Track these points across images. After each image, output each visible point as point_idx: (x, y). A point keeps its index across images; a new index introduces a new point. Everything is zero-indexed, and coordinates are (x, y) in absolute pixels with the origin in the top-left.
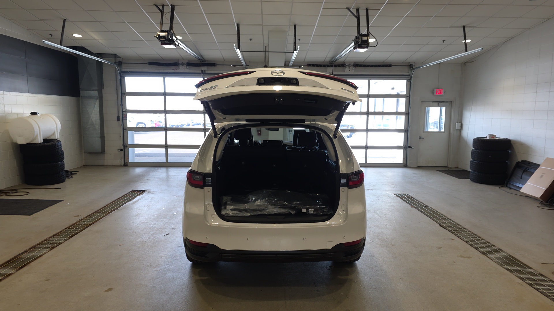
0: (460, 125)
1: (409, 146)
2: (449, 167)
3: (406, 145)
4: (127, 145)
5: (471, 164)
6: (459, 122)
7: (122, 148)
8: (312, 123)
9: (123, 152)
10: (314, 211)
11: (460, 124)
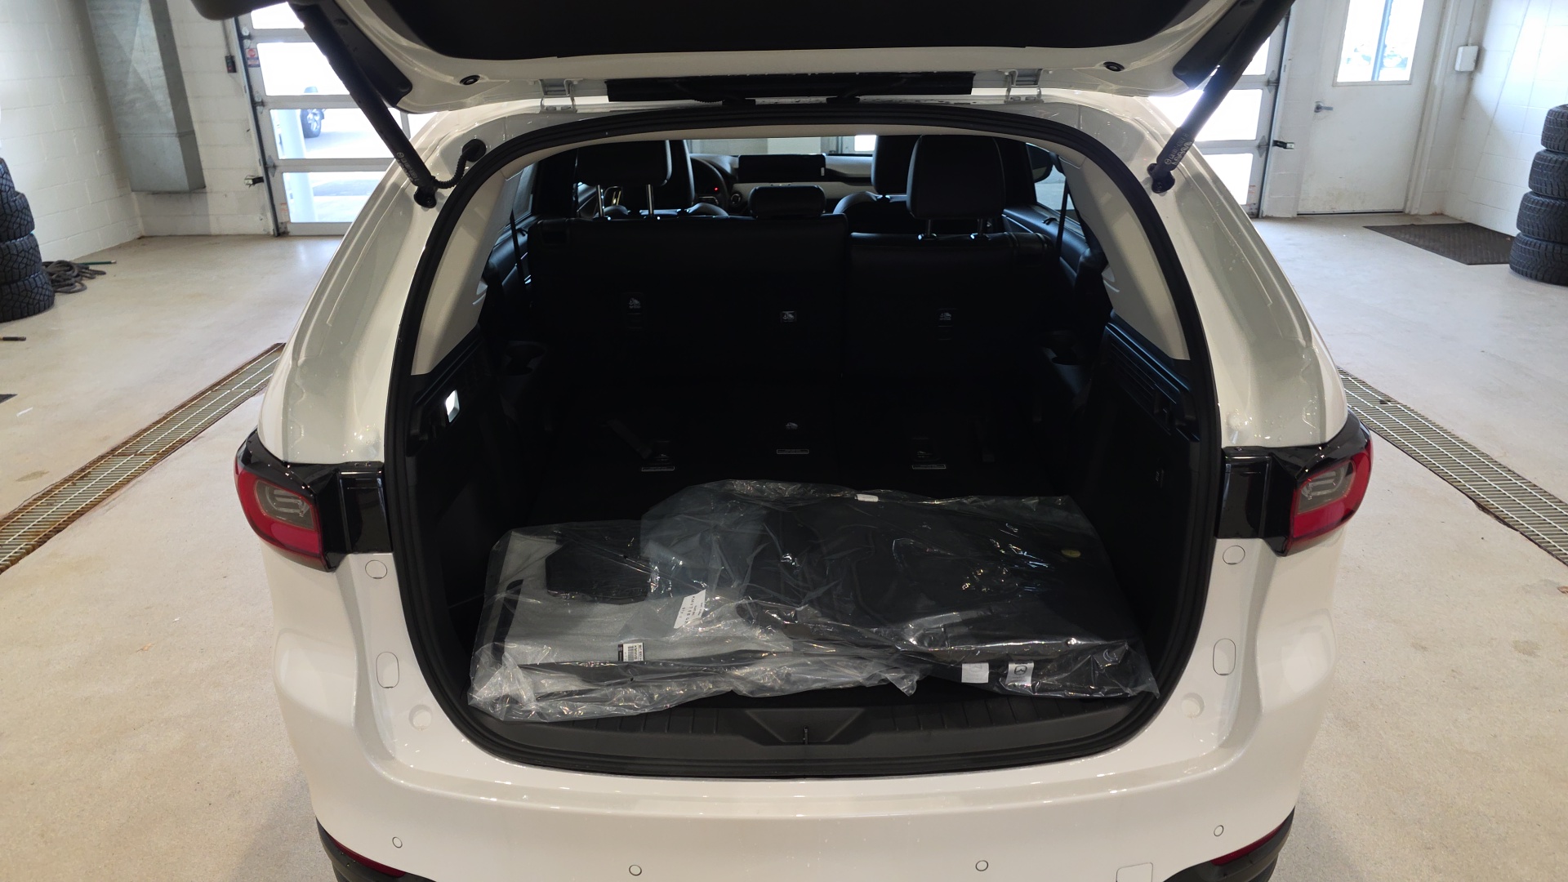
0: (1475, 55)
1: (1276, 139)
2: (1408, 215)
3: (1267, 138)
4: (277, 163)
5: (1523, 207)
6: (1470, 41)
7: (261, 173)
8: (1016, 92)
9: (264, 185)
10: (1036, 675)
11: (1474, 50)
